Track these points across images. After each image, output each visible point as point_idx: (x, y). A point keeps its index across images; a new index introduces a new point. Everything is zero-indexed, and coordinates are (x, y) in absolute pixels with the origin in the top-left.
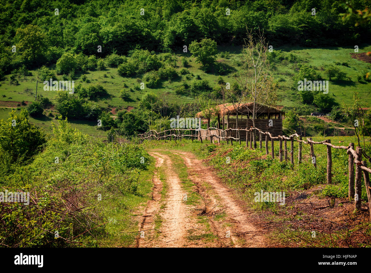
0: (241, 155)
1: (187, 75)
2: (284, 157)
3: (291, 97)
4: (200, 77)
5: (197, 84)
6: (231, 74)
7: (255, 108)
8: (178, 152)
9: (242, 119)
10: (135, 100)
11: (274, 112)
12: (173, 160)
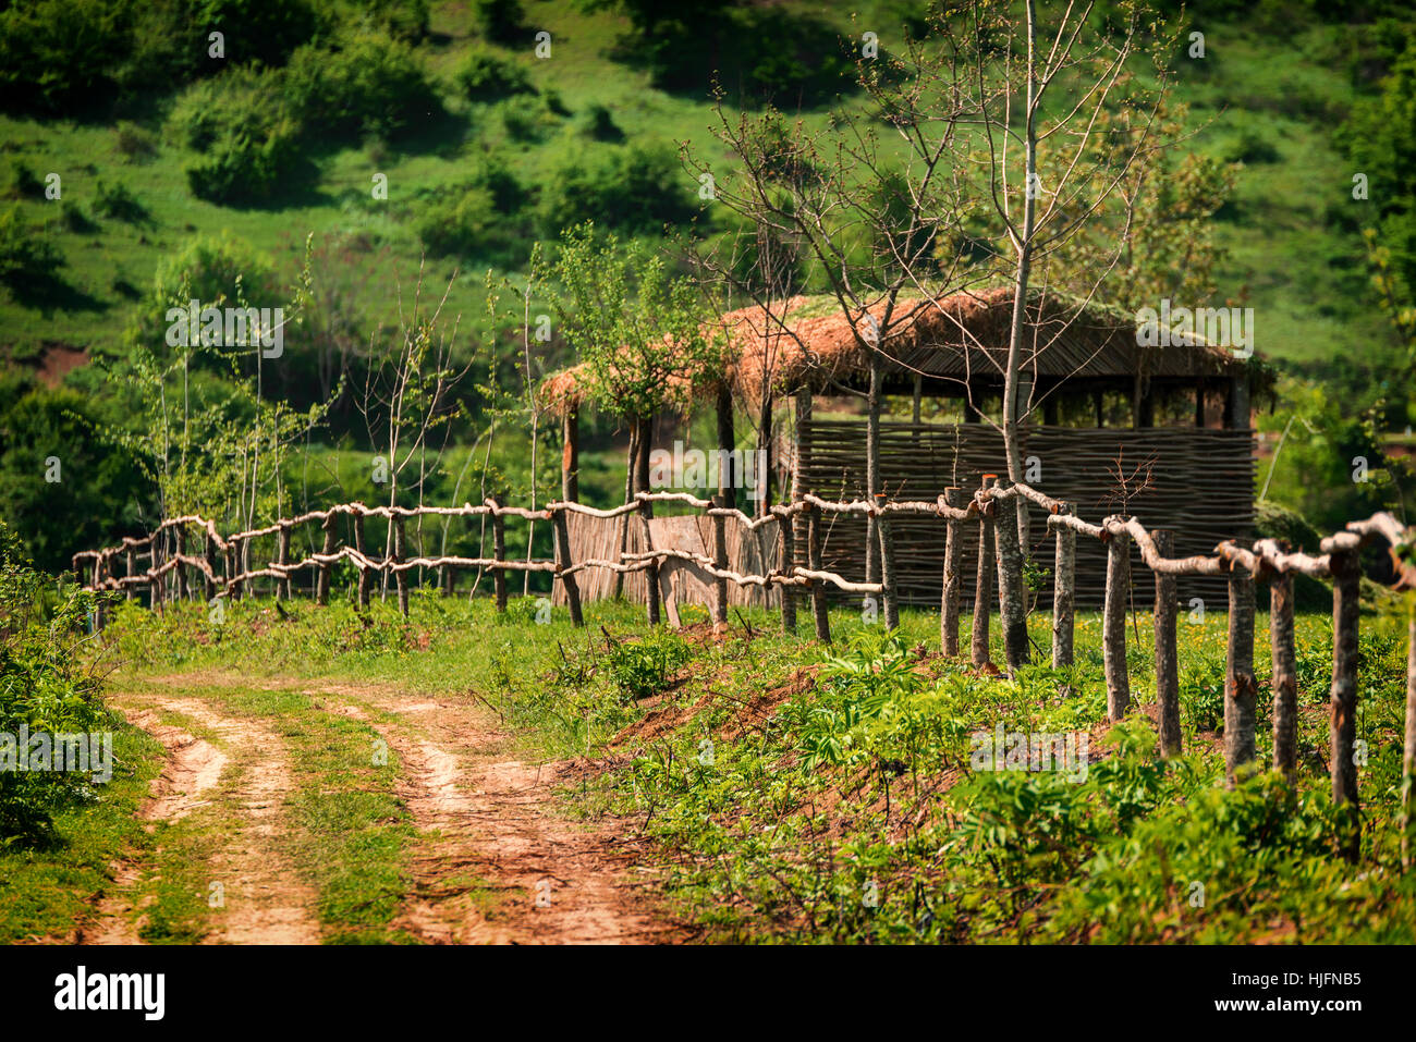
0: (891, 716)
1: (513, 103)
2: (1268, 744)
3: (1321, 288)
4: (618, 120)
5: (591, 178)
6: (859, 102)
7: (1025, 332)
8: (367, 697)
9: (918, 428)
10: (105, 293)
11: (1189, 370)
12: (305, 763)
